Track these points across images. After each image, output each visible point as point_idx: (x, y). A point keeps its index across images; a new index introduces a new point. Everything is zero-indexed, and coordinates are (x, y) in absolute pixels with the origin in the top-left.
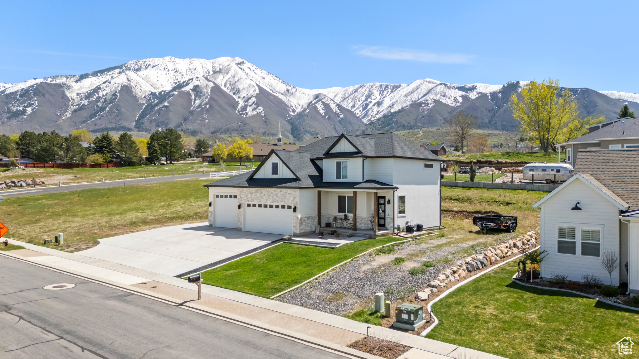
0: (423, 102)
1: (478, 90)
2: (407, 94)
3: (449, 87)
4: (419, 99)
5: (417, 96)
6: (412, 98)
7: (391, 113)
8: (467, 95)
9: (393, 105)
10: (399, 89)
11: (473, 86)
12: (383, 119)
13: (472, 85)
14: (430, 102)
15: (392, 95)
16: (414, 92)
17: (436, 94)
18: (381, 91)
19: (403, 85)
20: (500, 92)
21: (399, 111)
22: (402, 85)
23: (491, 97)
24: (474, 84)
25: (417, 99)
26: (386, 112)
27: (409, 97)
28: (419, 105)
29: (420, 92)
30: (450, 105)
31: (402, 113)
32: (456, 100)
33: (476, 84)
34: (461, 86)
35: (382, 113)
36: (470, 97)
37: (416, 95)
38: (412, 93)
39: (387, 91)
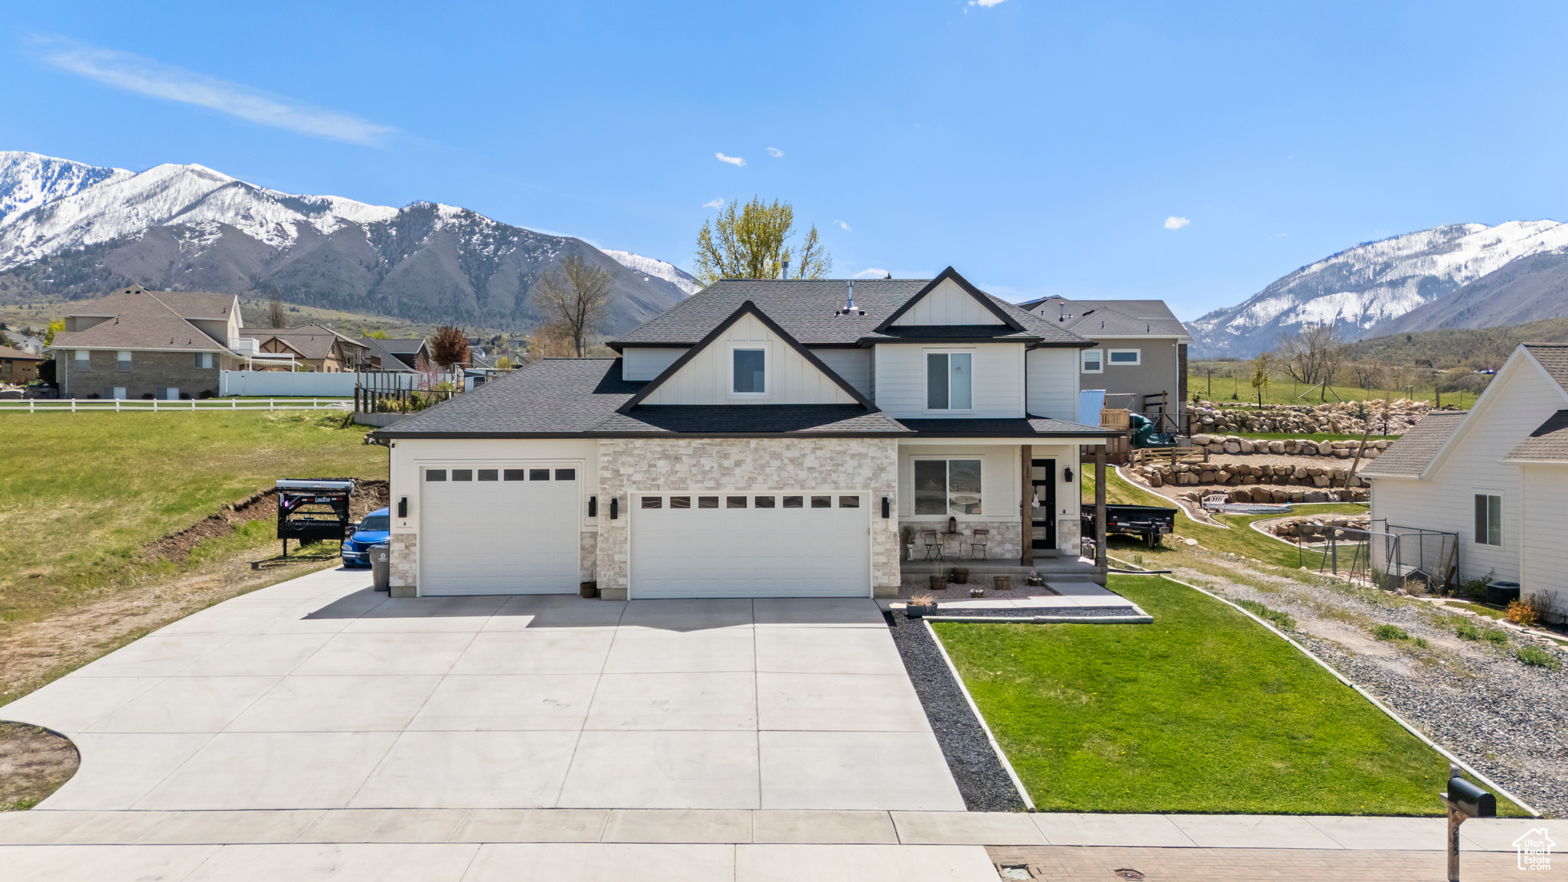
0: (188, 225)
1: (335, 213)
2: (135, 198)
3: (259, 196)
4: (171, 218)
5: (167, 207)
6: (151, 212)
7: (87, 247)
8: (311, 223)
9: (89, 224)
10: (108, 181)
11: (323, 201)
12: (60, 260)
13: (320, 197)
14: (208, 229)
15: (85, 194)
16: (155, 194)
17: (223, 210)
18: (48, 178)
19: (121, 172)
20: (392, 224)
21: (113, 244)
22: (116, 170)
23: (372, 233)
24: (325, 197)
25: (166, 216)
26: (66, 240)
27: (140, 208)
28: (176, 234)
29: (176, 199)
30: (265, 241)
31: (124, 249)
32: (281, 232)
33: (330, 198)
34: (290, 198)
35: (54, 244)
36: (319, 227)
37: (161, 203)
38: (148, 197)
39: (67, 182)
